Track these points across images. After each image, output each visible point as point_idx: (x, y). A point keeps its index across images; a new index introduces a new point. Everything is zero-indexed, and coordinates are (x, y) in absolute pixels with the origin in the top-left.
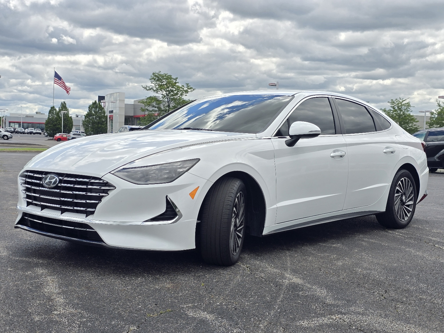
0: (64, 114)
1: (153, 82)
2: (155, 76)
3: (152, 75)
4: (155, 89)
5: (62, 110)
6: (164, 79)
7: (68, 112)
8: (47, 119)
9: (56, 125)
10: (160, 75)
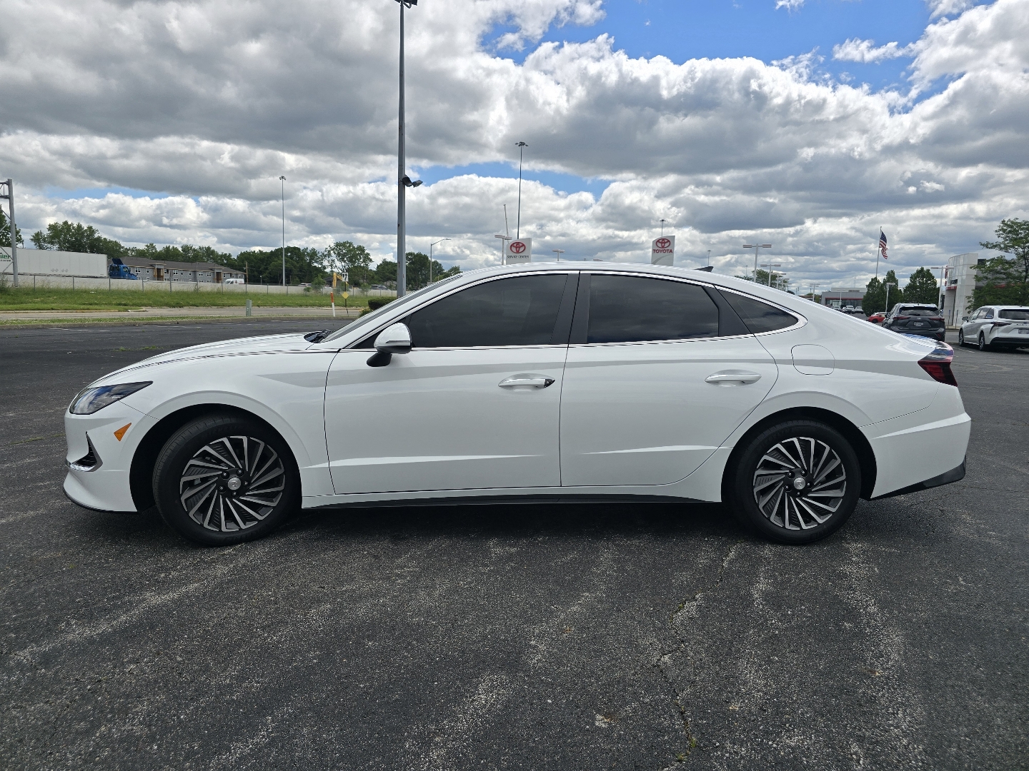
0: (890, 286)
1: (1002, 236)
2: (1006, 225)
3: (1002, 225)
4: (1002, 246)
5: (888, 281)
6: (1022, 229)
7: (897, 284)
8: (865, 294)
9: (877, 301)
10: (1016, 223)
